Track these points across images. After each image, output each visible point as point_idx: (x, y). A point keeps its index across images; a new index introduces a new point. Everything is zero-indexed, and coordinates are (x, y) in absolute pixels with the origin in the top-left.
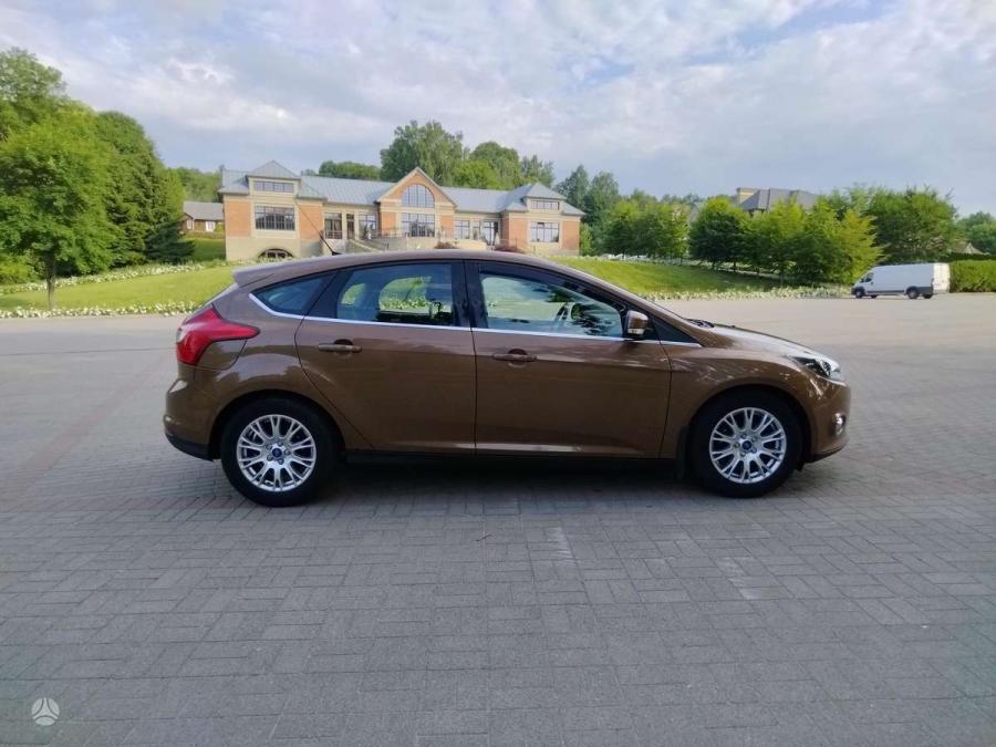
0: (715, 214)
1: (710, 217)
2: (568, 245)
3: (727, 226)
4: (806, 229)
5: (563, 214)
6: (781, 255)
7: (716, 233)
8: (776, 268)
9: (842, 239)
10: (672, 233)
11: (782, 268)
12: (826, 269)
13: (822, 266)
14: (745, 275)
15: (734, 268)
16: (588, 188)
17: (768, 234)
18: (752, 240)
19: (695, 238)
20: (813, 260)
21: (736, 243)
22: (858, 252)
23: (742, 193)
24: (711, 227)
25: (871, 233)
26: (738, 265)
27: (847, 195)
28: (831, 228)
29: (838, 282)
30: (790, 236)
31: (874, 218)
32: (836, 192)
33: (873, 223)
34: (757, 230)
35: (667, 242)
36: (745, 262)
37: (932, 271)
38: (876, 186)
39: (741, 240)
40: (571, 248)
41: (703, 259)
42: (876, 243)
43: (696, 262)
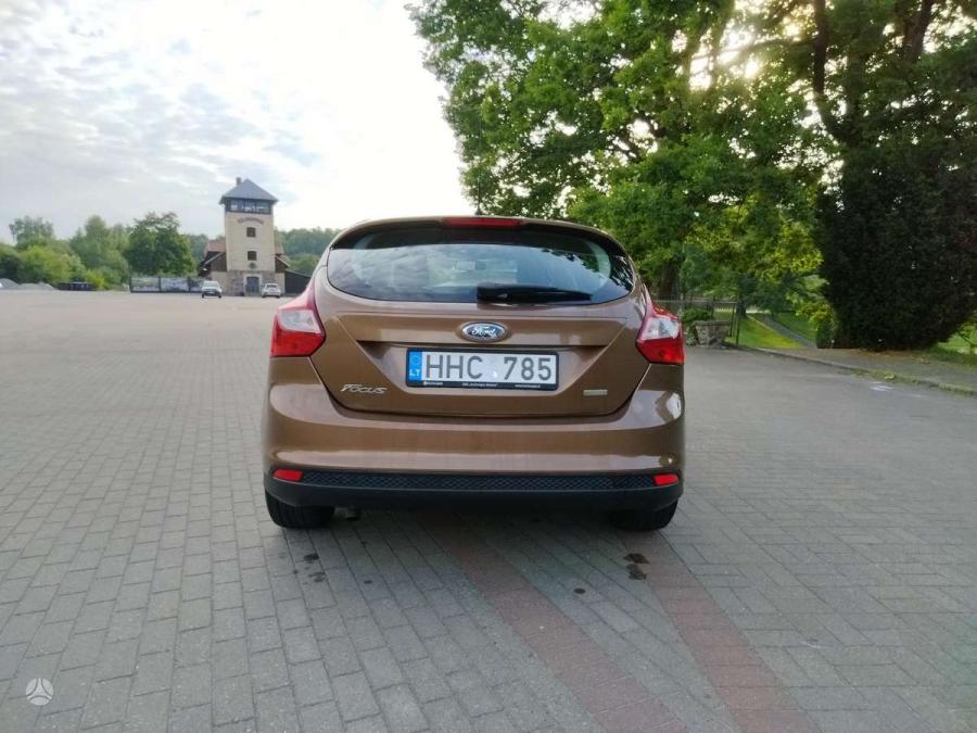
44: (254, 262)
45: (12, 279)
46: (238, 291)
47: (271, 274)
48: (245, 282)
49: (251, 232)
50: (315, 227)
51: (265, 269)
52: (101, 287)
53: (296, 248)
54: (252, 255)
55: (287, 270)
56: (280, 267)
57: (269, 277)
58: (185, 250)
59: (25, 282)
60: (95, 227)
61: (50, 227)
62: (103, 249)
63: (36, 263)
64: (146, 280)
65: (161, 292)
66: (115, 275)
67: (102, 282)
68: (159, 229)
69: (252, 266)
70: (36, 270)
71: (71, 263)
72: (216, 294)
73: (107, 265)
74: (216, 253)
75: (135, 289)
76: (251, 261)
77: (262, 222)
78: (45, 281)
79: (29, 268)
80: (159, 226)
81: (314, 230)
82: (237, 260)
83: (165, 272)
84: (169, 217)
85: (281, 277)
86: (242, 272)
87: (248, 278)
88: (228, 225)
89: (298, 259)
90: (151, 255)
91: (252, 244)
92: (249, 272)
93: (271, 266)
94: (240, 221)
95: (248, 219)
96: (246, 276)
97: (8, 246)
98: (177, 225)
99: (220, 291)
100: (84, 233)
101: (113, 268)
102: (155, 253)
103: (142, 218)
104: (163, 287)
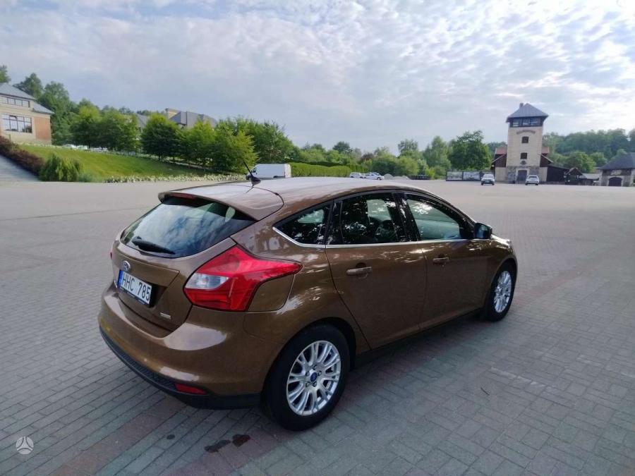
0: (158, 125)
1: (155, 126)
2: (40, 136)
3: (167, 133)
4: (217, 139)
5: (34, 111)
6: (203, 154)
7: (161, 138)
8: (201, 162)
9: (238, 147)
10: (128, 134)
11: (204, 162)
12: (230, 164)
13: (228, 163)
14: (181, 165)
15: (174, 160)
16: (43, 93)
17: (195, 141)
18: (185, 144)
19: (146, 140)
20: (224, 159)
21: (174, 145)
22: (247, 155)
23: (169, 112)
24: (156, 132)
25: (252, 145)
26: (176, 159)
27: (235, 121)
28: (231, 141)
29: (239, 172)
30: (208, 143)
31: (253, 137)
32: (229, 119)
33: (252, 139)
34: (187, 137)
35: (126, 140)
36: (181, 158)
37: (284, 168)
38: (249, 118)
39: (178, 143)
40: (45, 138)
41: (153, 154)
42: (255, 150)
43: (148, 155)
44: (525, 160)
45: (391, 174)
46: (512, 180)
47: (537, 168)
48: (517, 174)
49: (525, 140)
50: (589, 130)
51: (532, 165)
52: (433, 177)
53: (570, 147)
54: (524, 156)
55: (550, 165)
56: (544, 162)
57: (535, 171)
58: (485, 154)
59: (397, 175)
60: (437, 143)
61: (416, 145)
62: (439, 155)
63: (402, 165)
64: (455, 173)
65: (463, 180)
66: (443, 170)
67: (434, 174)
68: (470, 141)
69: (524, 163)
70: (403, 169)
71: (422, 164)
72: (491, 183)
73: (440, 164)
74: (500, 155)
75: (448, 179)
76: (522, 160)
77: (534, 132)
78: (406, 175)
79: (399, 168)
80: (471, 139)
81: (588, 133)
82: (513, 160)
83: (471, 167)
84: (477, 133)
85: (545, 170)
86: (515, 168)
87: (519, 171)
88: (510, 136)
89: (568, 156)
90: (464, 157)
91: (525, 148)
92: (520, 167)
93: (537, 162)
94: (518, 133)
95: (524, 131)
96: (517, 170)
97: (394, 157)
98: (482, 138)
99: (494, 180)
100: (431, 147)
101: (443, 166)
102: (466, 156)
103: (461, 135)
104: (465, 177)
